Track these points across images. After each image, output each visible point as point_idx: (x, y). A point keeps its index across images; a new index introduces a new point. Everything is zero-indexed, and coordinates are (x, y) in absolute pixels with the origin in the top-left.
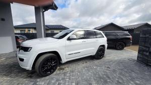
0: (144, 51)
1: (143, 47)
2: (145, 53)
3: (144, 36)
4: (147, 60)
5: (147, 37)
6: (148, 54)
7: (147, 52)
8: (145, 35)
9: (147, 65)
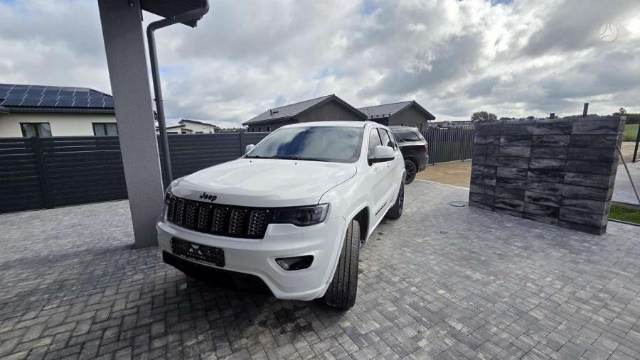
0: (485, 177)
1: (482, 169)
2: (487, 181)
3: (484, 141)
4: (494, 197)
5: (490, 143)
6: (494, 182)
7: (492, 178)
8: (485, 138)
9: (494, 209)
